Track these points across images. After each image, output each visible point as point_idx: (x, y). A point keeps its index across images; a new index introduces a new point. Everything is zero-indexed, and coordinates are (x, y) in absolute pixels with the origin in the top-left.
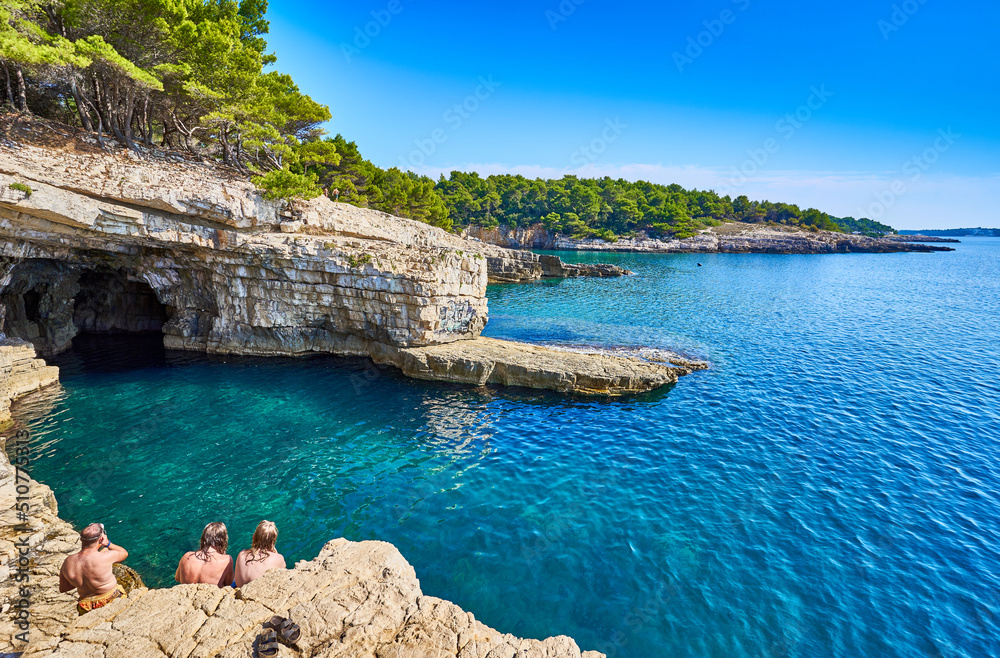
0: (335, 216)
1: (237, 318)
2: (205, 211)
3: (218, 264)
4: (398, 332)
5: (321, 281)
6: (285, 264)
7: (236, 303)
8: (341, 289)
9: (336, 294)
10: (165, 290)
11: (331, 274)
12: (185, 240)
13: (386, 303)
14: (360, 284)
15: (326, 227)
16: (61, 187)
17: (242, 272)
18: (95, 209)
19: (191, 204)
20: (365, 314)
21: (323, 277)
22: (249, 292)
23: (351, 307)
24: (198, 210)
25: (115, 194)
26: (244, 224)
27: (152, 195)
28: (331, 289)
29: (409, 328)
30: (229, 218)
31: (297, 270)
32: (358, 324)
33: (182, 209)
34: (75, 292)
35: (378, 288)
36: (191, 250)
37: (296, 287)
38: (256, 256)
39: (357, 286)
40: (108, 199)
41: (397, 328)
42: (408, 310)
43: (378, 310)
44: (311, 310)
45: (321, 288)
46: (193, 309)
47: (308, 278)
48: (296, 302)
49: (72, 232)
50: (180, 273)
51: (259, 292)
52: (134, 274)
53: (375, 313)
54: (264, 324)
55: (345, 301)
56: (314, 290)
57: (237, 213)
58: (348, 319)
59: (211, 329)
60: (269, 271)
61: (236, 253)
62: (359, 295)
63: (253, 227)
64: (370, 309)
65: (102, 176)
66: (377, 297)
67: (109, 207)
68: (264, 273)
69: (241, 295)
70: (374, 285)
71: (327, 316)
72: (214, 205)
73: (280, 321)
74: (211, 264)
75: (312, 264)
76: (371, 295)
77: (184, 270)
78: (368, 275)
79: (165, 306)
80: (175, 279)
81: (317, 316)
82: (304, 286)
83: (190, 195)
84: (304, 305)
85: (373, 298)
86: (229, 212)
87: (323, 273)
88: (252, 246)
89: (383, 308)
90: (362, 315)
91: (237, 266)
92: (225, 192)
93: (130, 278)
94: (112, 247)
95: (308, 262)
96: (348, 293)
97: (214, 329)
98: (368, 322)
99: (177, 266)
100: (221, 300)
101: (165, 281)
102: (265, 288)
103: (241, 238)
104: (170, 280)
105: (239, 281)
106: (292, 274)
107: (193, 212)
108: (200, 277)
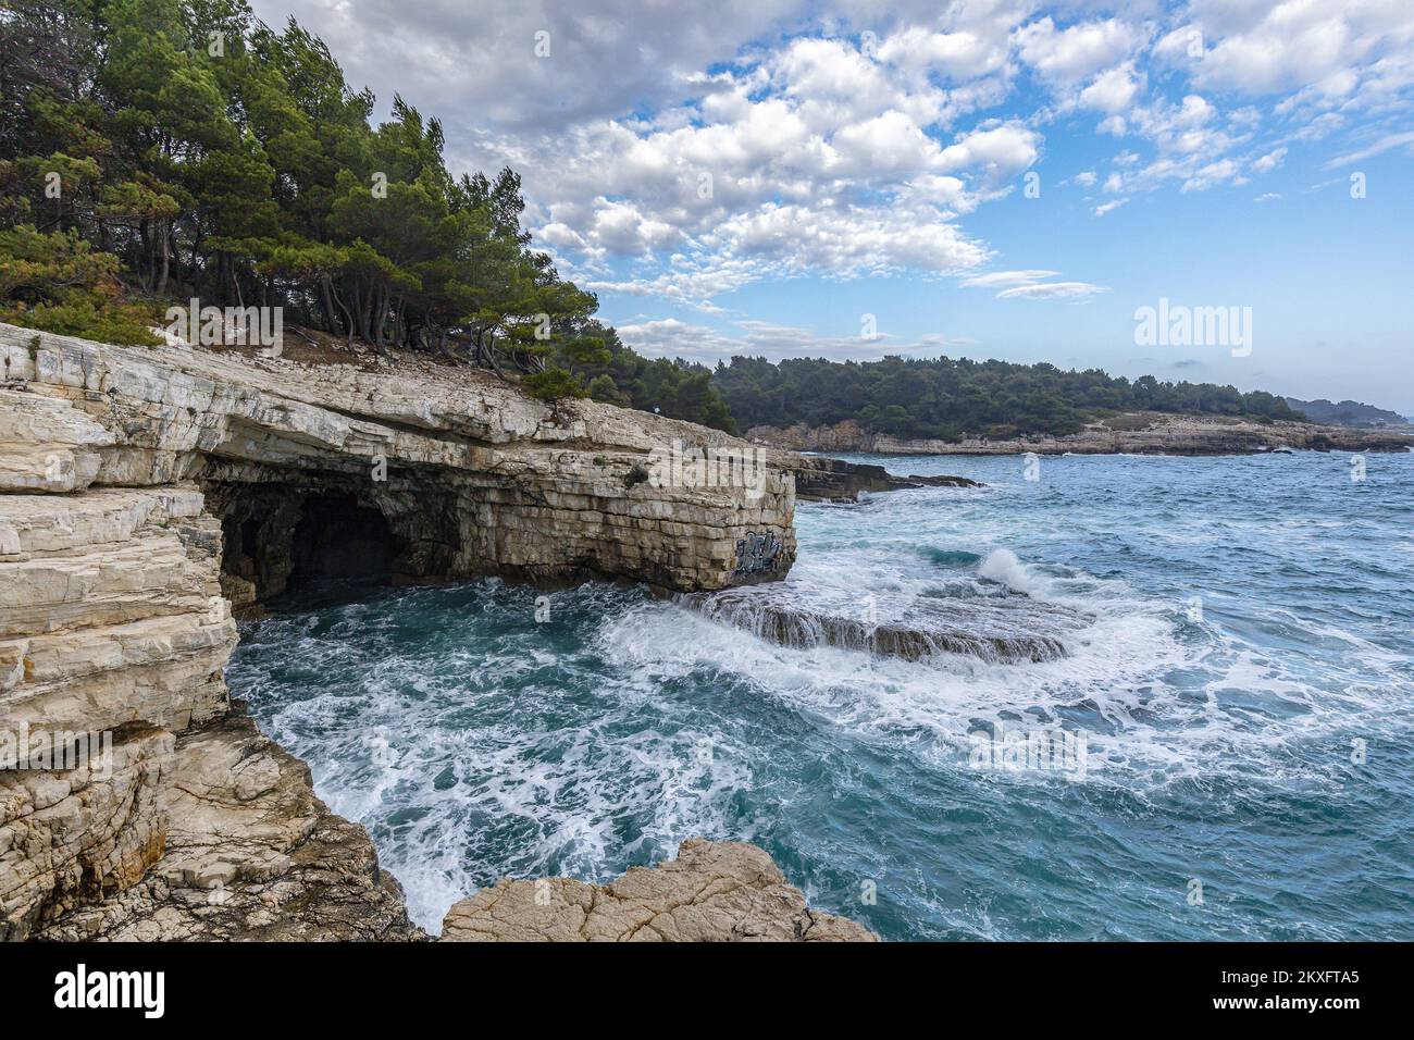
0: (605, 426)
1: (482, 553)
2: (460, 425)
3: (465, 487)
4: (683, 573)
5: (587, 506)
6: (545, 486)
7: (483, 533)
8: (611, 517)
9: (606, 524)
10: (399, 518)
11: (600, 498)
12: (435, 459)
13: (669, 536)
14: (636, 510)
15: (594, 439)
16: (312, 404)
17: (493, 496)
18: (346, 428)
19: (446, 417)
20: (641, 548)
21: (590, 502)
22: (499, 521)
23: (623, 540)
24: (452, 424)
25: (366, 408)
26: (503, 438)
27: (403, 410)
28: (598, 517)
29: (697, 569)
30: (487, 432)
31: (559, 493)
32: (631, 561)
33: (436, 424)
34: (297, 519)
35: (658, 515)
36: (438, 470)
37: (557, 514)
38: (512, 477)
39: (633, 513)
40: (359, 416)
41: (682, 567)
42: (696, 545)
43: (658, 544)
44: (573, 543)
45: (587, 516)
46: (429, 540)
47: (573, 503)
48: (556, 533)
49: (312, 453)
50: (419, 497)
51: (512, 521)
52: (365, 499)
53: (654, 548)
54: (515, 560)
55: (616, 531)
56: (579, 519)
57: (496, 427)
58: (620, 556)
59: (450, 565)
60: (525, 494)
61: (492, 473)
62: (634, 524)
63: (513, 441)
64: (647, 543)
65: (352, 389)
66: (657, 527)
67: (359, 425)
68: (518, 496)
69: (490, 524)
70: (654, 512)
71: (593, 550)
72: (471, 418)
73: (534, 556)
74: (459, 487)
75: (577, 487)
76: (649, 524)
77: (424, 493)
78: (646, 499)
79: (396, 536)
80: (411, 505)
81: (580, 551)
82: (566, 513)
83: (444, 406)
84: (566, 538)
85: (652, 529)
86: (487, 426)
87: (590, 497)
88: (508, 466)
89: (665, 541)
90: (637, 550)
91: (488, 489)
92: (483, 401)
93: (361, 503)
94: (347, 468)
95: (573, 483)
96: (621, 521)
97: (455, 567)
98: (644, 560)
99: (416, 489)
100: (464, 530)
101: (399, 507)
102: (519, 515)
103: (500, 455)
104: (405, 505)
105: (488, 507)
106: (553, 499)
107: (446, 427)
108: (441, 501)
